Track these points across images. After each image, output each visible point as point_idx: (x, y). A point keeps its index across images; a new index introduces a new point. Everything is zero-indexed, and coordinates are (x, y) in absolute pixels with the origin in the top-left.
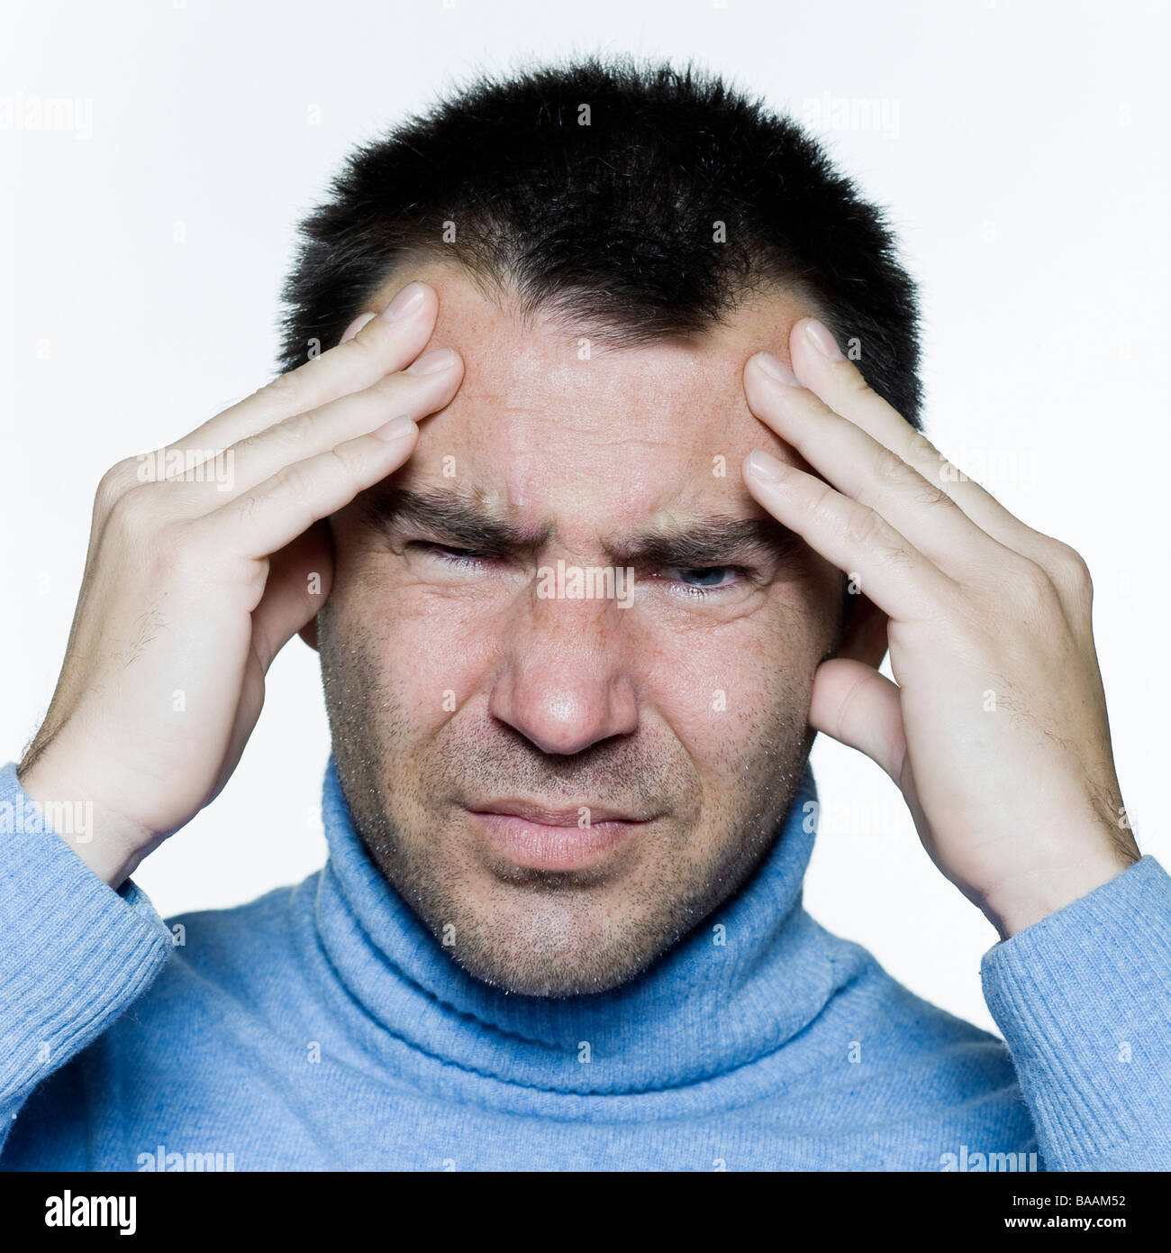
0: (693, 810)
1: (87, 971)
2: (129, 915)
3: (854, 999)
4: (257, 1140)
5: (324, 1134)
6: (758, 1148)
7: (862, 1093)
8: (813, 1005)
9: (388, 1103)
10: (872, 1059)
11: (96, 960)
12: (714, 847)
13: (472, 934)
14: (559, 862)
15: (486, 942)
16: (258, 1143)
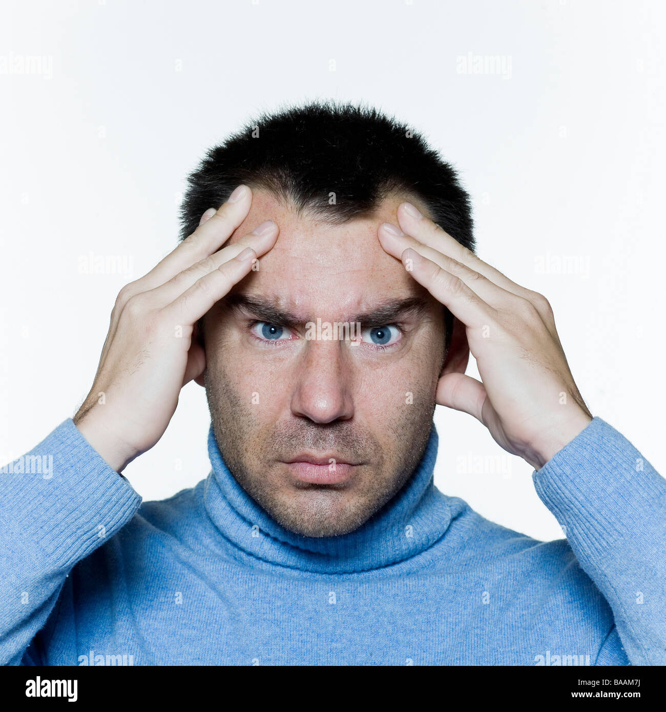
0: (380, 458)
1: (105, 511)
2: (125, 486)
3: (461, 521)
4: (195, 601)
5: (224, 596)
6: (427, 583)
7: (471, 564)
8: (443, 527)
9: (253, 579)
10: (474, 547)
11: (109, 506)
12: (394, 469)
13: (286, 512)
14: (325, 480)
15: (292, 515)
16: (196, 602)
